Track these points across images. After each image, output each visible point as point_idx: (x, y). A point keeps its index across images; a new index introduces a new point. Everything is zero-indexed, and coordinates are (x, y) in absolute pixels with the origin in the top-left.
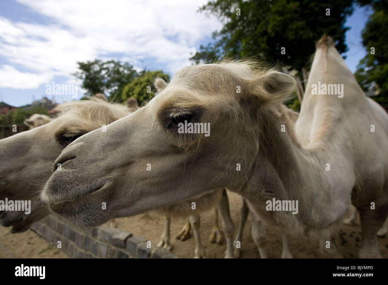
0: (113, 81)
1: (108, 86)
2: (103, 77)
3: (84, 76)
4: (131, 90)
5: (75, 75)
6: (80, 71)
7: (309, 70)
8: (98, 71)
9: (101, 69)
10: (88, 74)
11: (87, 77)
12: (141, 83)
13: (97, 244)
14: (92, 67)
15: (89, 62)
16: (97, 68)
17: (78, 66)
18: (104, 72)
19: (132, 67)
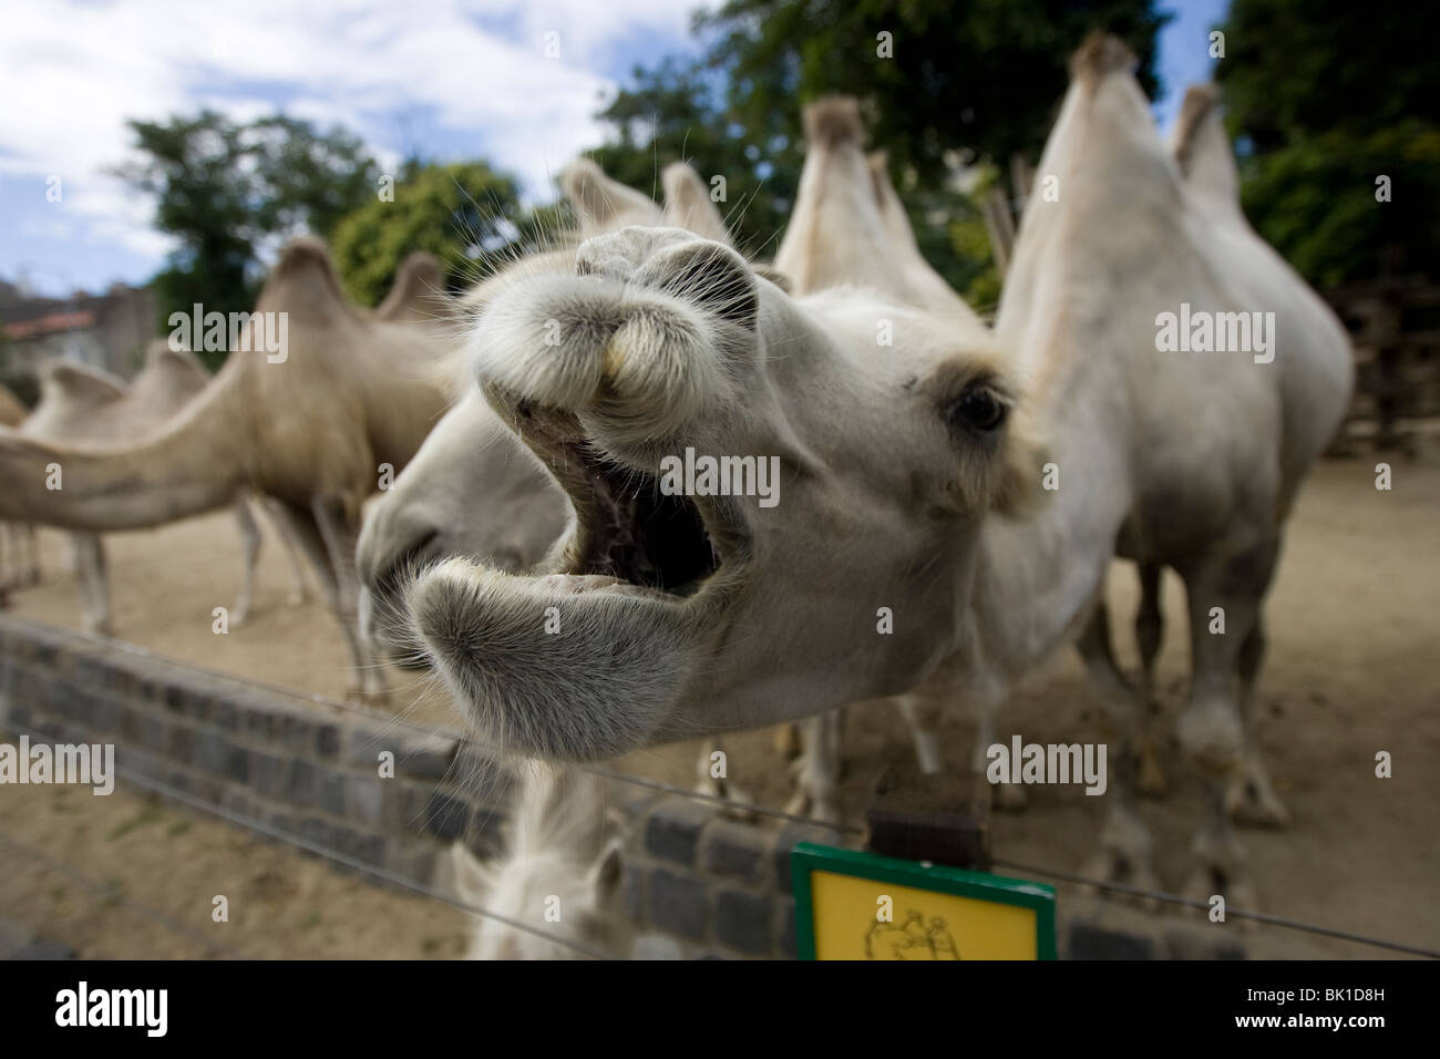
0: (289, 199)
1: (268, 222)
2: (244, 186)
3: (160, 180)
4: (369, 236)
5: (120, 173)
6: (144, 159)
7: (1035, 161)
8: (221, 160)
9: (234, 152)
10: (177, 171)
11: (175, 185)
12: (406, 210)
13: (341, 779)
14: (191, 140)
15: (177, 121)
16: (210, 146)
17: (134, 137)
18: (247, 164)
19: (359, 143)
